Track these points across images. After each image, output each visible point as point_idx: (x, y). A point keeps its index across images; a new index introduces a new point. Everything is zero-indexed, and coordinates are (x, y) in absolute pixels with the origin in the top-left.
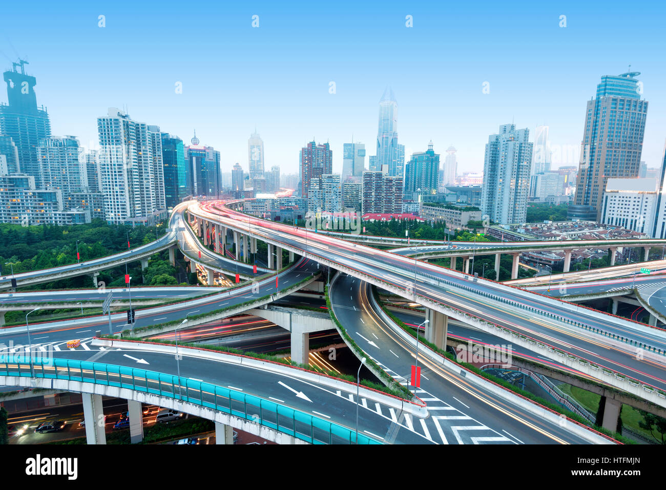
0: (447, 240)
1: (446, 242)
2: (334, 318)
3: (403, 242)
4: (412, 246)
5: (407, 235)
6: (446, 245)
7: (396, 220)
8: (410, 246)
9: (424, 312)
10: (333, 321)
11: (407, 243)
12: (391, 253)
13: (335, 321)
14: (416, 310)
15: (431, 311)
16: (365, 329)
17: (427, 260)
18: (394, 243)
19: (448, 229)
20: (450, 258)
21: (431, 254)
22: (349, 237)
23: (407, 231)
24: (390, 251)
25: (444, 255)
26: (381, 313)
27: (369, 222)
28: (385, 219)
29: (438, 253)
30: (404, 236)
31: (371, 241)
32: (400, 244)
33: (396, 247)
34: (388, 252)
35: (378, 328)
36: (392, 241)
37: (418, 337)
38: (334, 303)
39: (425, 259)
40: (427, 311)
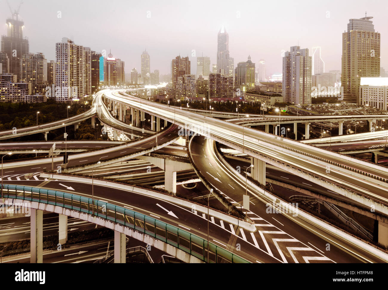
0: (262, 114)
2: (192, 162)
3: (235, 115)
4: (240, 118)
5: (237, 111)
6: (262, 117)
7: (230, 102)
9: (250, 159)
10: (191, 164)
11: (237, 115)
13: (193, 164)
14: (245, 158)
15: (254, 159)
16: (212, 169)
17: (250, 127)
18: (229, 116)
19: (263, 107)
20: (265, 125)
21: (252, 123)
22: (201, 112)
23: (237, 109)
24: (227, 121)
25: (261, 123)
26: (222, 160)
27: (213, 103)
28: (223, 101)
29: (257, 122)
30: (235, 112)
31: (215, 115)
32: (233, 116)
33: (231, 118)
34: (225, 121)
35: (221, 169)
36: (228, 115)
37: (247, 176)
38: (192, 153)
39: (249, 126)
40: (252, 159)
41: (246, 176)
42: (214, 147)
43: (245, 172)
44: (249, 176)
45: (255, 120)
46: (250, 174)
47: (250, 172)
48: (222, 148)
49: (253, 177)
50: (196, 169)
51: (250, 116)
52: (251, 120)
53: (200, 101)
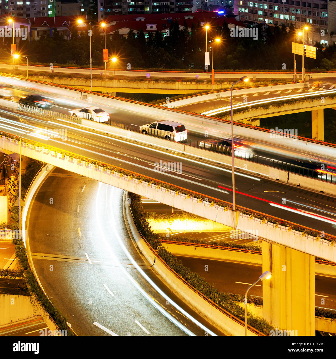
0: (299, 70)
1: (298, 75)
2: (36, 289)
3: (199, 81)
4: (222, 90)
5: (207, 63)
6: (298, 81)
7: (181, 28)
8: (217, 91)
9: (258, 251)
10: (33, 296)
11: (209, 81)
12: (173, 109)
13: (41, 297)
14: (240, 247)
15: (273, 246)
16: (116, 309)
17: (257, 123)
18: (178, 85)
19: (301, 43)
20: (310, 112)
21: (266, 106)
22: (70, 76)
23: (207, 55)
24: (170, 105)
25: (296, 106)
26: (155, 267)
27: (117, 36)
28: (154, 27)
29: (282, 103)
30: (200, 67)
31: (123, 84)
32: (193, 86)
33: (185, 93)
34: (165, 108)
35: (149, 305)
36: (173, 80)
37: (246, 317)
38: (34, 250)
39: (254, 120)
40: (265, 247)
41: (243, 320)
42: (124, 219)
43: (241, 305)
44: (255, 317)
45: (273, 94)
46: (258, 308)
47: (259, 302)
48: (155, 218)
49: (268, 321)
50: (53, 316)
51: (257, 81)
52: (262, 96)
53: (66, 33)
